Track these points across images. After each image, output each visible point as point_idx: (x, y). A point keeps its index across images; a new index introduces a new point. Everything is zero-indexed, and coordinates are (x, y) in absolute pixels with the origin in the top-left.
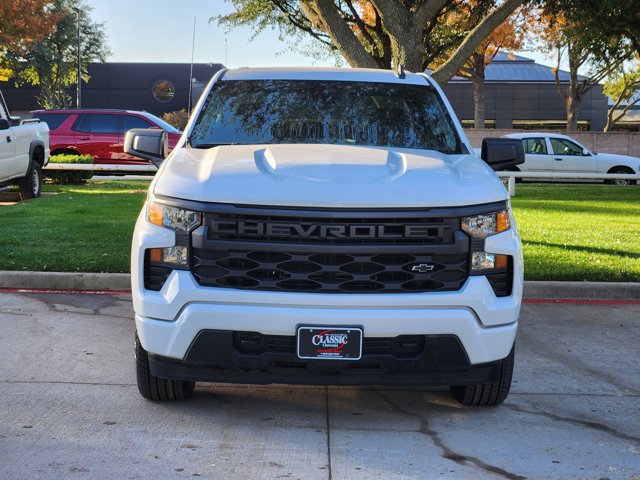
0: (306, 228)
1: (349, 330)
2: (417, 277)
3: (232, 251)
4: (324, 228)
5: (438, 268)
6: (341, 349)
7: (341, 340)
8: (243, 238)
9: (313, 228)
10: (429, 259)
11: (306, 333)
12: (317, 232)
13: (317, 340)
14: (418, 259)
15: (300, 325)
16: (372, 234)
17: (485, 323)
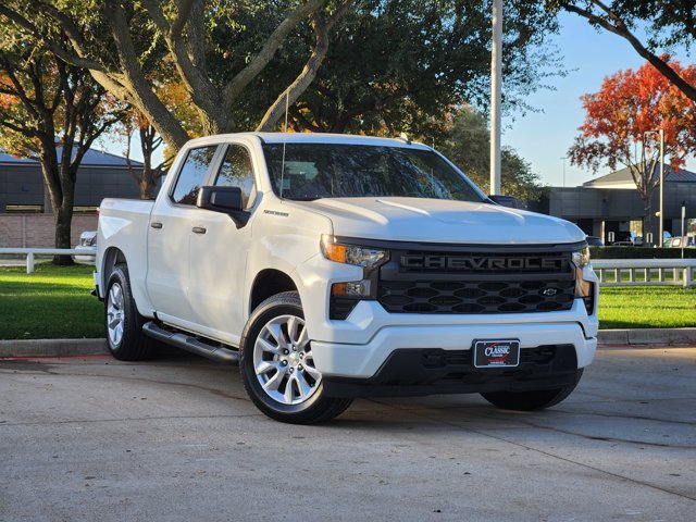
0: (477, 261)
1: (511, 342)
2: (547, 299)
3: (418, 281)
4: (490, 261)
5: (559, 291)
6: (506, 358)
7: (505, 350)
8: (426, 270)
9: (483, 260)
10: (555, 285)
11: (481, 346)
12: (486, 263)
13: (489, 352)
14: (549, 285)
15: (477, 340)
16: (521, 266)
17: (588, 336)
